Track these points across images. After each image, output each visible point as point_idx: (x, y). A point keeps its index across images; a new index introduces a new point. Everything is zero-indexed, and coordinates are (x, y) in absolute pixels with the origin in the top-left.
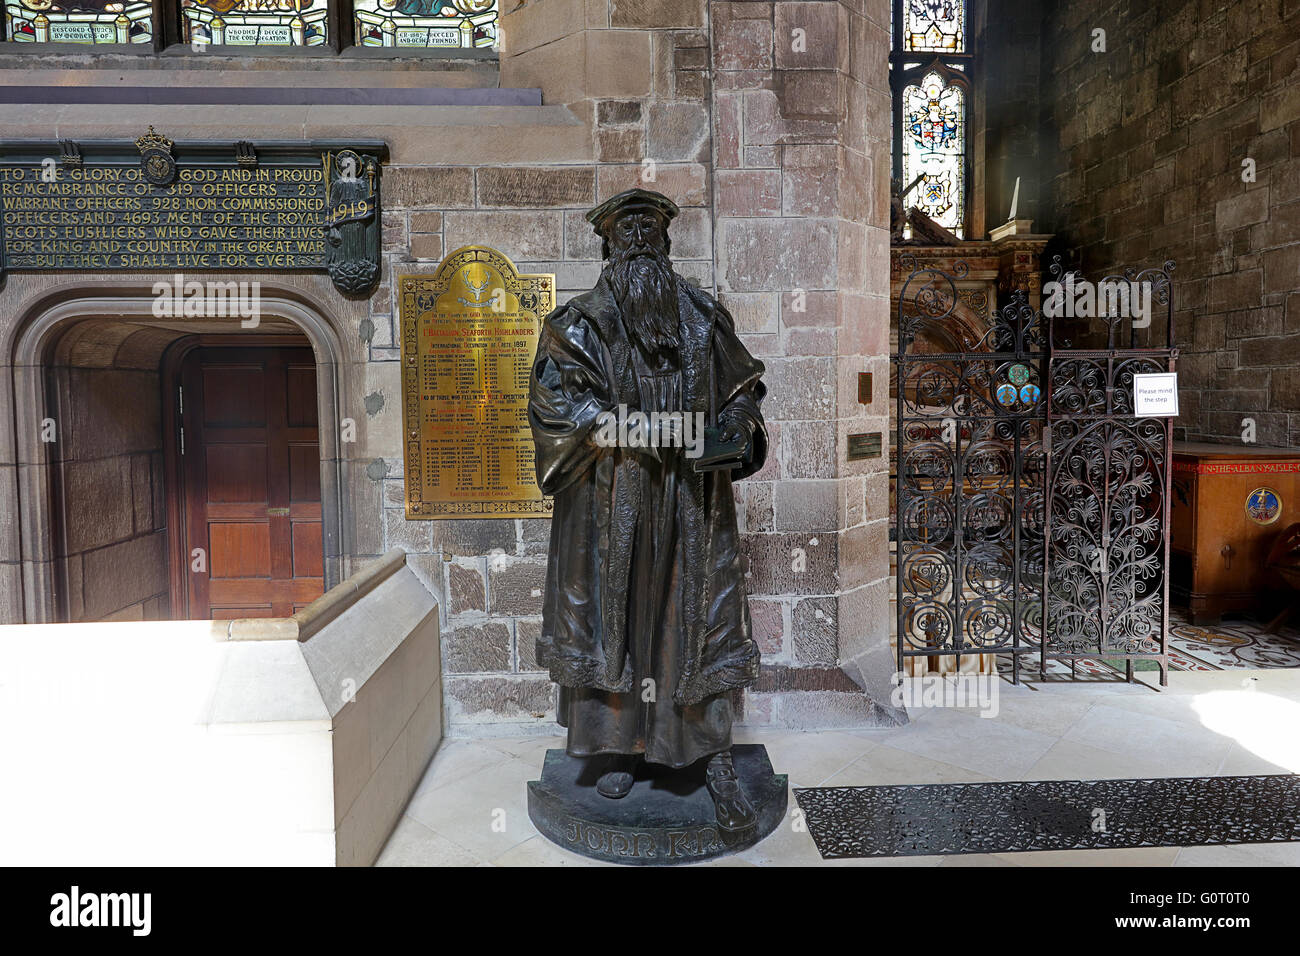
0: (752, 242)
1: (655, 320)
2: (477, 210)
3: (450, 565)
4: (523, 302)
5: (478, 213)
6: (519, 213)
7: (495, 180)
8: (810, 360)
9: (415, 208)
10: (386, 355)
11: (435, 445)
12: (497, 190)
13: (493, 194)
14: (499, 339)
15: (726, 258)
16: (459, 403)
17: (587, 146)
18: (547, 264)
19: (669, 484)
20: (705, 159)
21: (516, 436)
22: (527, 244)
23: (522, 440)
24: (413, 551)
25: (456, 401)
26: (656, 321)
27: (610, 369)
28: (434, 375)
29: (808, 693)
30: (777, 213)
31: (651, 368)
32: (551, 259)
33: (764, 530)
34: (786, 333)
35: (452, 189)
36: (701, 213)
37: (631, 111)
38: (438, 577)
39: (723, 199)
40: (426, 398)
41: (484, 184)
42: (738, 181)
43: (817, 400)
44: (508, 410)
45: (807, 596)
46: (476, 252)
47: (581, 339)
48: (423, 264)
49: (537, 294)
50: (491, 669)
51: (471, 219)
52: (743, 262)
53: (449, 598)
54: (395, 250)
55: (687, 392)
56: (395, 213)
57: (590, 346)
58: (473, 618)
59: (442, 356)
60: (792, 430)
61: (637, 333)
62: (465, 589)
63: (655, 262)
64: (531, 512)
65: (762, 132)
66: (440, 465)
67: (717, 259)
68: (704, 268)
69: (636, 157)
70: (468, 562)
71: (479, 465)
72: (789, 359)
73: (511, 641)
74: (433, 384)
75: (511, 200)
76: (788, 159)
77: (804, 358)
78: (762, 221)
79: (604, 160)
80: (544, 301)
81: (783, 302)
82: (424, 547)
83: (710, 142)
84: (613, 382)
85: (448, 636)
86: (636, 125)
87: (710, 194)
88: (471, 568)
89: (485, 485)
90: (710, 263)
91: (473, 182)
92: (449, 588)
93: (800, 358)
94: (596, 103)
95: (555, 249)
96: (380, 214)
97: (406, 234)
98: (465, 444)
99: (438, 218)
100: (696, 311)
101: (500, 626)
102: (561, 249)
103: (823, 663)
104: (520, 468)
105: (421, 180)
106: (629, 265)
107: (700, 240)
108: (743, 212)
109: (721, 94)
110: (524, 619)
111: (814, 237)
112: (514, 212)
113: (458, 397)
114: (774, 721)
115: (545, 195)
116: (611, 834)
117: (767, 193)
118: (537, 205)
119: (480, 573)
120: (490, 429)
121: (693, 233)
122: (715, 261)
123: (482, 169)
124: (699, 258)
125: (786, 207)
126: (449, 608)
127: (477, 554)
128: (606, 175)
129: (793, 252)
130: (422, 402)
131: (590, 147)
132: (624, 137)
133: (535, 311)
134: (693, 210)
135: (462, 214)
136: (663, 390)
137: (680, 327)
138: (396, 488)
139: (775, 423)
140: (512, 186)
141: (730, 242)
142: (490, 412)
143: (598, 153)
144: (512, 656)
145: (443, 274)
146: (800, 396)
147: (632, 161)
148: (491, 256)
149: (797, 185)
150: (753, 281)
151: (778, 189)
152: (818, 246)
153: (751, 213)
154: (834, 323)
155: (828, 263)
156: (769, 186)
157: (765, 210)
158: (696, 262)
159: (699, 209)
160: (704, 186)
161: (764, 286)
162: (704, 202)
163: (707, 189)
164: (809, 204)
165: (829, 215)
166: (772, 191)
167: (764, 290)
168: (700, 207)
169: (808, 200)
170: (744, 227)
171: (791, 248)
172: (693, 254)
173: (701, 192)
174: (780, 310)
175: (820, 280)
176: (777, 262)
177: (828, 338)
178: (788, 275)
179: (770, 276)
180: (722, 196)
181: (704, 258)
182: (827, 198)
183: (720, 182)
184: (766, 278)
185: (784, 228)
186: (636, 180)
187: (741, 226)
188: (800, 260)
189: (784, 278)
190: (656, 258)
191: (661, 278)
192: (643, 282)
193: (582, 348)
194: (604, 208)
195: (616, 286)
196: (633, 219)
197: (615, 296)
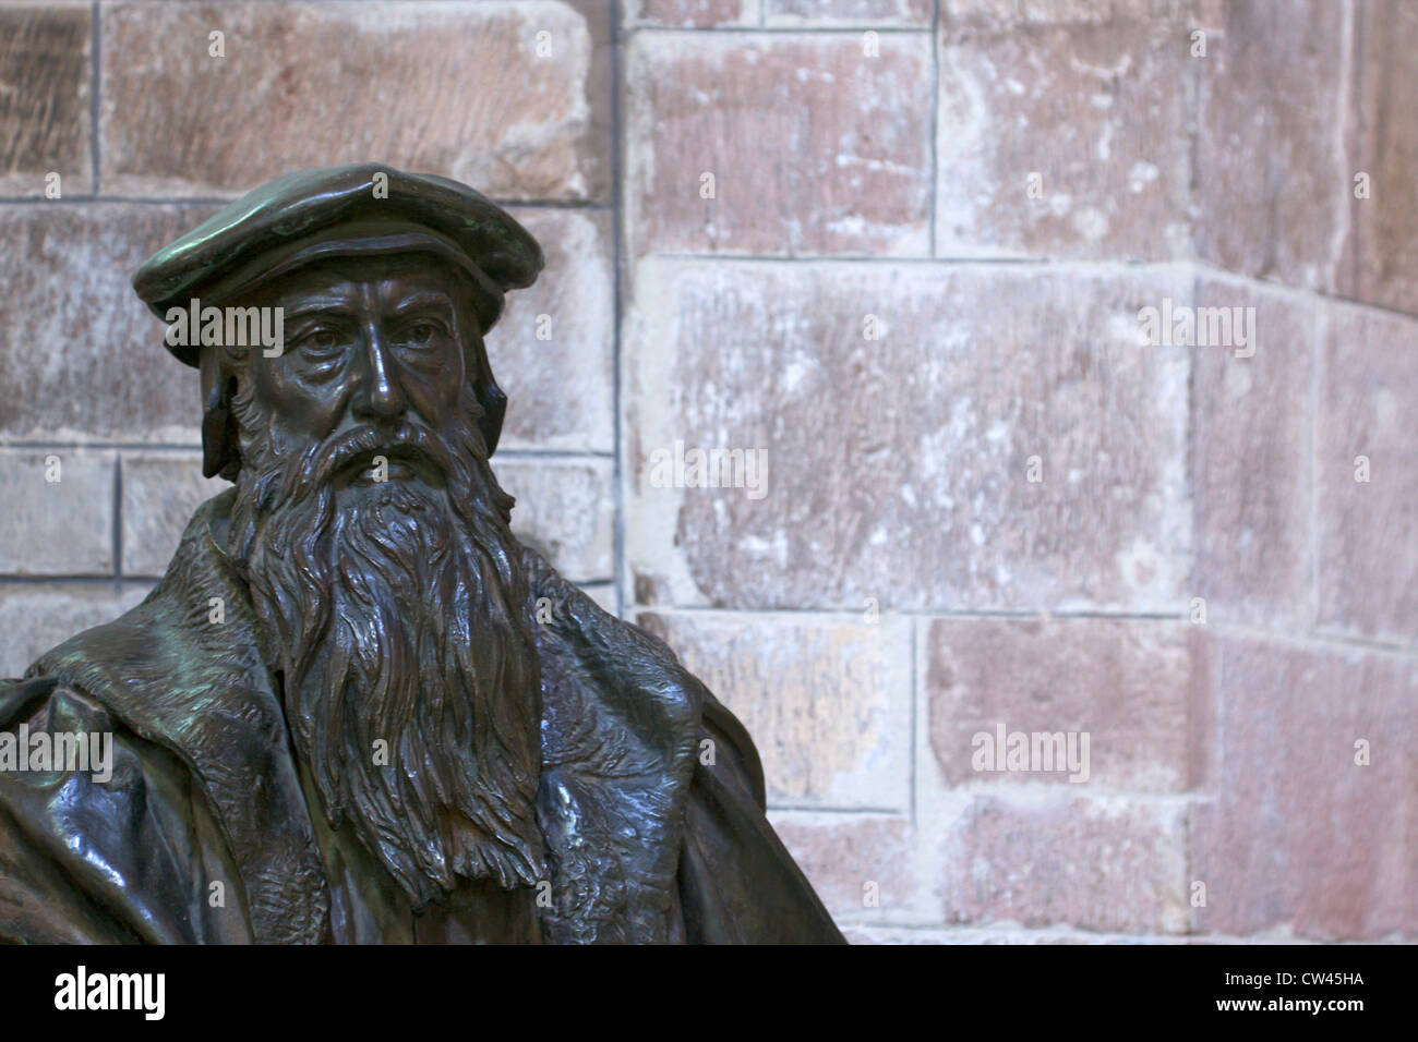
0: (795, 376)
1: (441, 761)
26: (447, 766)
30: (909, 240)
34: (944, 808)
36: (566, 233)
39: (665, 171)
47: (114, 838)
57: (153, 873)
61: (363, 821)
63: (440, 495)
67: (639, 458)
68: (576, 492)
78: (841, 275)
81: (935, 661)
87: (607, 140)
90: (603, 467)
100: (608, 722)
106: (331, 510)
107: (558, 358)
111: (1083, 358)
117: (865, 141)
122: (626, 459)
124: (557, 443)
125: (954, 212)
128: (140, 46)
129: (980, 430)
134: (526, 219)
137: (540, 801)
141: (698, 372)
149: (1002, 107)
150: (800, 559)
151: (914, 127)
152: (1103, 403)
153: (795, 240)
154: (1171, 774)
155: (1147, 483)
156: (876, 115)
157: (854, 226)
158: (538, 462)
159: (555, 215)
160: (579, 109)
161: (850, 584)
162: (577, 184)
163: (594, 122)
164: (1060, 202)
165: (1151, 250)
166: (887, 135)
167: (851, 602)
168: (560, 205)
169: (1056, 181)
170: (759, 304)
171: (974, 407)
172: (526, 423)
173: (568, 136)
174: (922, 703)
175: (1108, 562)
176: (908, 473)
177: (1148, 845)
178: (960, 533)
179: (879, 537)
180: (659, 156)
181: (573, 441)
182: (1143, 175)
183: (653, 94)
184: (857, 548)
185: (941, 313)
186: (274, 71)
187: (746, 297)
188: (1016, 465)
189: (939, 547)
190: (442, 475)
191: (468, 574)
192: (395, 588)
193: (118, 879)
194: (230, 248)
195: (273, 600)
196: (356, 300)
197: (265, 650)
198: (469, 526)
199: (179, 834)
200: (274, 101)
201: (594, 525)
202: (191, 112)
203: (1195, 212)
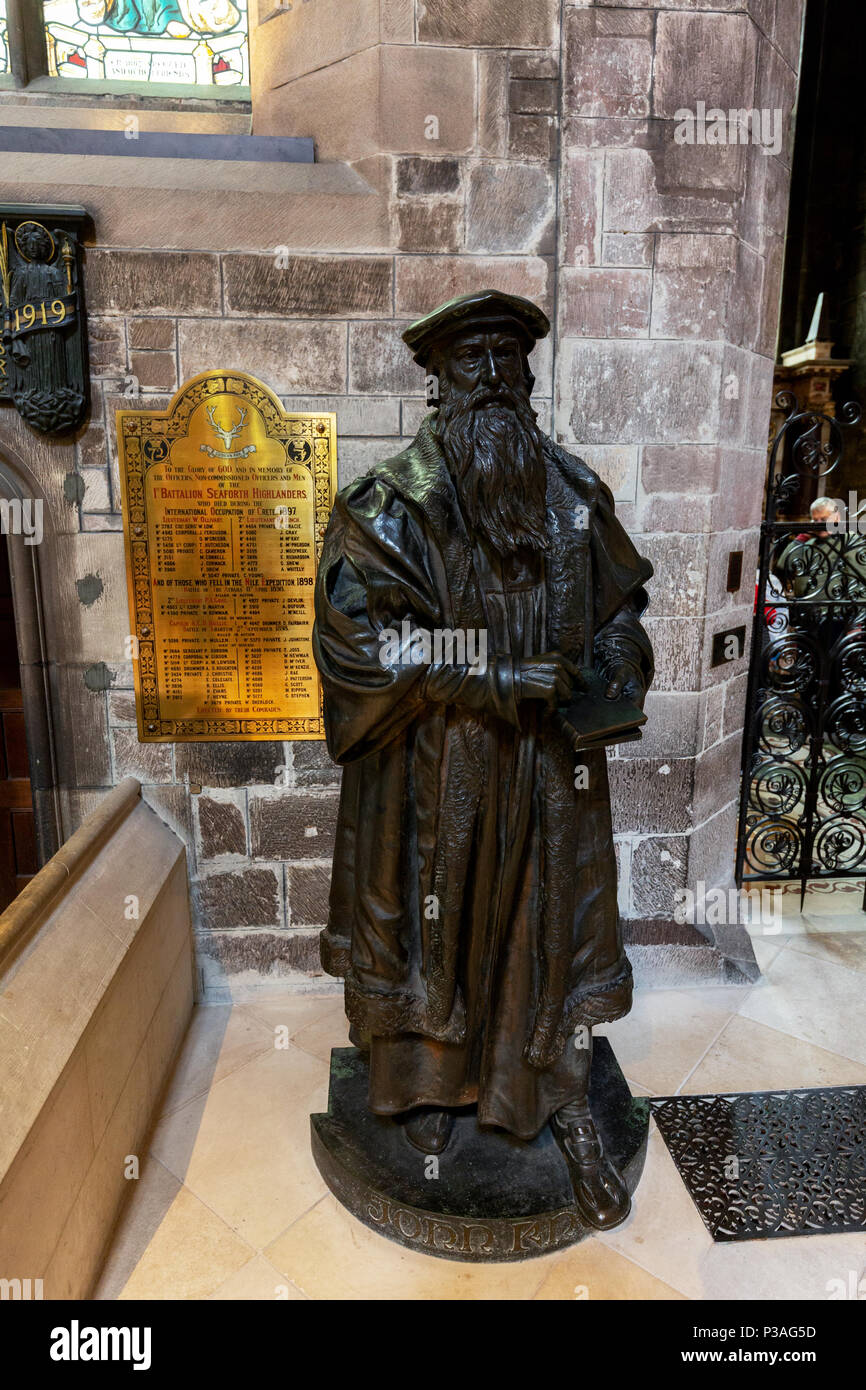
0: (607, 375)
1: (512, 507)
2: (224, 318)
3: (200, 799)
4: (292, 453)
5: (227, 322)
6: (285, 324)
7: (250, 274)
8: (675, 538)
9: (136, 313)
10: (102, 523)
11: (174, 646)
12: (253, 290)
13: (247, 296)
14: (258, 504)
15: (571, 395)
16: (206, 590)
17: (381, 226)
18: (324, 399)
19: (525, 754)
20: (548, 250)
21: (284, 635)
22: (297, 369)
23: (292, 640)
24: (151, 781)
25: (201, 588)
26: (515, 508)
27: (442, 584)
28: (171, 551)
29: (646, 948)
30: (642, 333)
31: (503, 579)
32: (328, 391)
34: (645, 501)
35: (187, 285)
37: (444, 175)
38: (184, 813)
39: (570, 311)
40: (160, 583)
41: (234, 279)
42: (593, 285)
43: (681, 591)
44: (272, 601)
45: (652, 835)
46: (225, 379)
47: (396, 535)
48: (151, 393)
49: (311, 443)
50: (255, 923)
51: (217, 331)
52: (594, 402)
53: (199, 839)
54: (109, 374)
55: (554, 618)
56: (107, 319)
57: (410, 547)
58: (230, 863)
59: (180, 527)
61: (485, 528)
62: (219, 828)
63: (512, 413)
64: (305, 732)
65: (629, 213)
66: (182, 672)
67: (559, 399)
69: (450, 246)
70: (222, 794)
71: (235, 672)
72: (648, 536)
73: (279, 890)
74: (170, 564)
75: (272, 304)
76: (663, 254)
77: (667, 535)
78: (621, 344)
79: (406, 248)
80: (320, 451)
81: (644, 458)
82: (165, 777)
83: (555, 227)
84: (447, 605)
85: (200, 884)
86: (451, 197)
87: (552, 301)
88: (228, 802)
89: (243, 698)
90: (549, 402)
91: (217, 275)
92: (198, 827)
93: (661, 535)
94: (394, 161)
95: (336, 378)
96: (86, 320)
97: (125, 351)
98: (216, 645)
99: (168, 328)
100: (567, 490)
101: (265, 872)
102: (344, 377)
103: (666, 914)
104: (289, 676)
105: (143, 270)
108: (597, 330)
109: (573, 153)
110: (296, 864)
111: (691, 369)
112: (278, 323)
113: (204, 583)
115: (321, 299)
116: (431, 1223)
117: (631, 303)
118: (311, 312)
119: (239, 807)
120: (248, 625)
122: (556, 399)
123: (231, 257)
125: (657, 324)
126: (199, 851)
127: (235, 785)
128: (407, 270)
129: (662, 390)
130: (155, 589)
131: (385, 227)
132: (434, 214)
133: (309, 465)
135: (205, 324)
136: (519, 612)
137: (546, 518)
138: (125, 701)
140: (274, 284)
141: (578, 373)
142: (248, 603)
143: (396, 237)
144: (280, 906)
145: (179, 410)
147: (445, 250)
148: (246, 386)
149: (672, 292)
150: (606, 429)
151: (646, 298)
152: (696, 382)
153: (609, 333)
154: (709, 489)
155: (707, 406)
156: (634, 293)
157: (627, 328)
160: (544, 291)
161: (621, 436)
163: (549, 296)
164: (687, 322)
165: (713, 337)
166: (638, 300)
167: (620, 442)
169: (688, 315)
170: (597, 352)
171: (659, 383)
173: (540, 300)
174: (640, 470)
175: (695, 429)
176: (639, 403)
177: (701, 509)
178: (653, 421)
179: (630, 422)
180: (568, 306)
181: (540, 394)
182: (712, 313)
183: (567, 287)
184: (623, 426)
185: (651, 355)
186: (450, 279)
187: (593, 350)
188: (670, 401)
189: (647, 425)
190: (513, 406)
191: (522, 440)
192: (497, 446)
193: (398, 550)
194: (437, 321)
195: (452, 451)
196: (484, 340)
197: (449, 467)
198: (524, 425)
199: (419, 532)
200: (449, 288)
201: (545, 419)
202: (423, 292)
203: (726, 325)
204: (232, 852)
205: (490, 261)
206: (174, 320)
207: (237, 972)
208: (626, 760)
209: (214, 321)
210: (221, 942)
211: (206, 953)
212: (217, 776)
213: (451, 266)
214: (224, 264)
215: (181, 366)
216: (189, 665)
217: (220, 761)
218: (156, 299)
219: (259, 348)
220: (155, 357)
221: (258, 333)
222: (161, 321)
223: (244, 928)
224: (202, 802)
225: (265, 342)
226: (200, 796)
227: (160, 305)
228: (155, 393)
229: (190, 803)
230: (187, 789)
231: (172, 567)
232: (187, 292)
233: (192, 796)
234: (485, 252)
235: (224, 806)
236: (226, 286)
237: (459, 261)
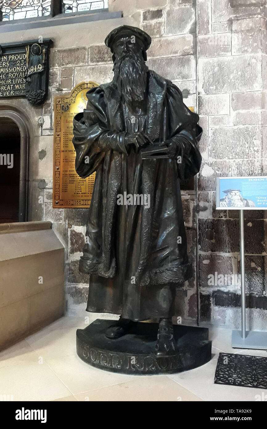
2: (88, 65)
5: (89, 67)
6: (106, 65)
7: (96, 51)
8: (247, 127)
9: (63, 67)
10: (48, 132)
11: (67, 173)
12: (97, 56)
13: (95, 58)
15: (203, 78)
20: (193, 31)
22: (110, 79)
24: (55, 223)
28: (67, 141)
30: (229, 54)
31: (132, 114)
33: (222, 217)
34: (234, 113)
35: (78, 57)
36: (190, 57)
37: (158, 14)
38: (65, 235)
39: (201, 50)
40: (63, 151)
41: (92, 54)
42: (209, 40)
43: (251, 148)
46: (87, 84)
48: (65, 91)
51: (86, 70)
52: (212, 80)
53: (70, 246)
54: (54, 86)
56: (55, 70)
58: (79, 256)
59: (71, 132)
60: (237, 164)
62: (76, 242)
65: (221, 16)
66: (68, 182)
67: (198, 80)
68: (192, 84)
69: (159, 34)
70: (79, 229)
71: (85, 182)
72: (236, 127)
74: (67, 145)
75: (103, 59)
76: (235, 27)
77: (244, 126)
78: (221, 59)
81: (232, 98)
82: (60, 221)
83: (195, 24)
85: (69, 264)
86: (160, 20)
87: (195, 47)
88: (80, 232)
89: (87, 192)
90: (195, 81)
91: (87, 53)
92: (69, 241)
93: (241, 126)
94: (142, 12)
96: (49, 71)
97: (59, 78)
99: (72, 70)
103: (255, 293)
105: (65, 54)
107: (190, 71)
108: (211, 55)
111: (249, 64)
112: (104, 65)
114: (227, 323)
116: (100, 353)
117: (224, 44)
121: (186, 67)
122: (197, 80)
123: (91, 47)
124: (190, 79)
125: (234, 50)
126: (69, 250)
127: (83, 226)
129: (238, 73)
130: (62, 153)
132: (154, 26)
134: (186, 56)
135: (82, 68)
136: (137, 124)
138: (49, 193)
139: (228, 161)
140: (104, 54)
141: (205, 70)
145: (73, 95)
146: (241, 146)
147: (158, 36)
149: (239, 39)
150: (217, 88)
151: (229, 42)
152: (251, 69)
153: (216, 55)
154: (260, 108)
155: (257, 77)
156: (225, 41)
157: (223, 53)
158: (188, 82)
159: (189, 56)
160: (192, 45)
161: (222, 91)
162: (192, 52)
164: (246, 48)
165: (256, 52)
166: (226, 43)
167: (222, 93)
168: (190, 55)
169: (245, 46)
170: (212, 62)
171: (236, 70)
172: (186, 77)
173: (191, 47)
174: (231, 103)
175: (252, 86)
176: (229, 78)
177: (257, 115)
178: (234, 84)
179: (226, 85)
180: (201, 48)
181: (192, 79)
182: (255, 44)
183: (200, 42)
184: (223, 87)
185: (232, 61)
186: (159, 45)
187: (210, 62)
188: (241, 76)
189: (233, 86)
196: (123, 40)
200: (159, 47)
203: (261, 48)
204: (80, 252)
205: (173, 38)
206: (73, 68)
207: (79, 303)
208: (232, 219)
209: (85, 67)
210: (74, 289)
211: (69, 294)
212: (77, 221)
213: (160, 41)
214: (89, 49)
215: (75, 81)
216: (70, 180)
217: (78, 216)
218: (69, 62)
219: (98, 74)
220: (67, 79)
221: (98, 69)
222: (69, 68)
223: (83, 284)
224: (72, 231)
225: (100, 72)
226: (71, 229)
227: (70, 64)
228: (67, 90)
229: (67, 232)
230: (67, 226)
231: (67, 146)
232: (78, 59)
233: (69, 229)
234: (171, 35)
235: (79, 233)
236: (89, 56)
237: (163, 39)
